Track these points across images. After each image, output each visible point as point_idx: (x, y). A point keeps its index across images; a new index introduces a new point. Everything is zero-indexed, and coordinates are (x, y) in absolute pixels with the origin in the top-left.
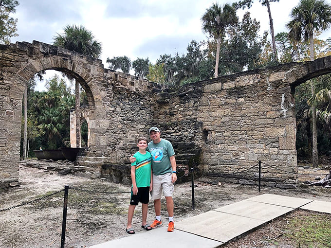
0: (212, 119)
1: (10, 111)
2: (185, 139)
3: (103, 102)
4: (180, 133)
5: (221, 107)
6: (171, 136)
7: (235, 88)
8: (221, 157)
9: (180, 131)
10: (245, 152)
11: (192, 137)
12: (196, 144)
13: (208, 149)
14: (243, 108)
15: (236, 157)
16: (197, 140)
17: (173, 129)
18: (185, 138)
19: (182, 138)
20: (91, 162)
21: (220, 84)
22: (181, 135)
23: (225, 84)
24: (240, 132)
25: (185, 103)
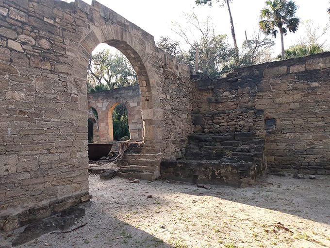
0: (277, 106)
1: (76, 96)
2: (241, 130)
3: (157, 87)
4: (233, 122)
5: (288, 92)
6: (220, 126)
7: (306, 71)
8: (291, 147)
9: (233, 120)
10: (324, 141)
11: (251, 127)
12: (257, 134)
13: (273, 139)
14: (318, 93)
15: (312, 147)
16: (258, 130)
17: (223, 119)
18: (241, 128)
19: (236, 128)
20: (148, 160)
21: (285, 67)
22: (235, 125)
23: (291, 68)
24: (315, 119)
25: (237, 89)
